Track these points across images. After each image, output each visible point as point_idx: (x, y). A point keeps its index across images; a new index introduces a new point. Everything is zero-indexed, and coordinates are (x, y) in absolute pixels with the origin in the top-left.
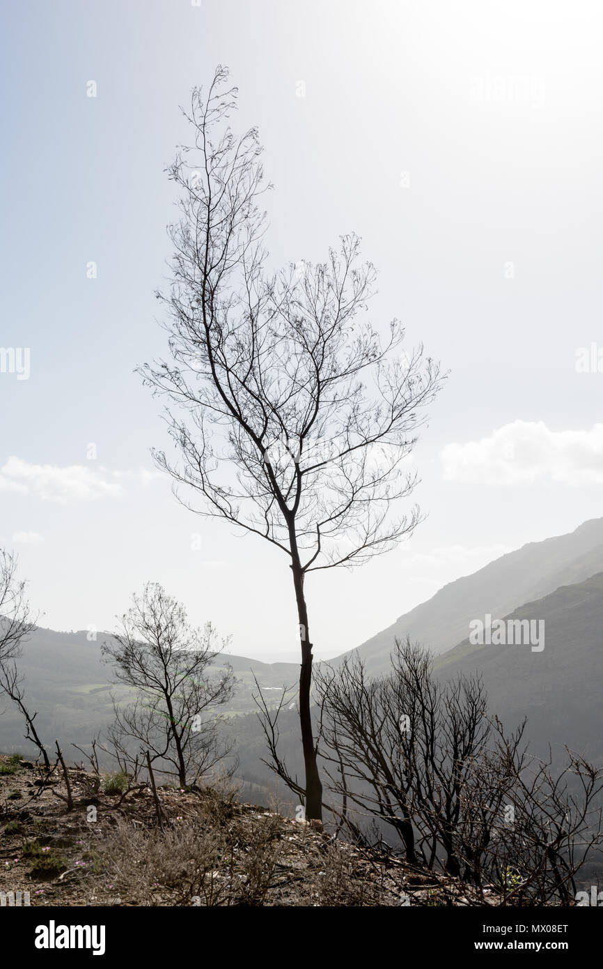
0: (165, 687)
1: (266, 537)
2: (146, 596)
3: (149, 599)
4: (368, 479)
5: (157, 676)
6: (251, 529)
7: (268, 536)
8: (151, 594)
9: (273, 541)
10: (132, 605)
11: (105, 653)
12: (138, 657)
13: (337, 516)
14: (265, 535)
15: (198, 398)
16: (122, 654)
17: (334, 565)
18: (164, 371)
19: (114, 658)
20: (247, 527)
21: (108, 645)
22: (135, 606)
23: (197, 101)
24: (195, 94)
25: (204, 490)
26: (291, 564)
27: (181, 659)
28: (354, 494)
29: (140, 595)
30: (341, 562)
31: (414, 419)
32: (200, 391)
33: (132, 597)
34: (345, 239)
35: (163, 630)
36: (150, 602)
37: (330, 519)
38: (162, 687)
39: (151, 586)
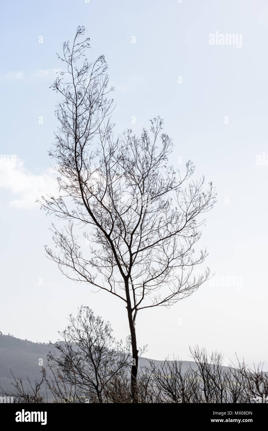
0: (96, 384)
1: (111, 292)
2: (80, 316)
3: (83, 319)
4: (176, 254)
5: (89, 377)
6: (102, 288)
7: (112, 291)
8: (84, 315)
9: (115, 294)
10: (70, 324)
11: (50, 360)
12: (75, 362)
13: (156, 277)
14: (110, 291)
15: (72, 215)
16: (63, 360)
17: (157, 305)
18: (52, 201)
19: (56, 363)
20: (100, 287)
21: (52, 354)
22: (71, 325)
23: (67, 48)
24: (65, 45)
25: (74, 268)
26: (127, 306)
27: (109, 364)
28: (169, 263)
29: (75, 316)
30: (161, 303)
31: (195, 223)
32: (72, 212)
33: (69, 317)
34: (153, 121)
35: (93, 342)
36: (84, 322)
37: (152, 279)
38: (94, 385)
39: (84, 309)
